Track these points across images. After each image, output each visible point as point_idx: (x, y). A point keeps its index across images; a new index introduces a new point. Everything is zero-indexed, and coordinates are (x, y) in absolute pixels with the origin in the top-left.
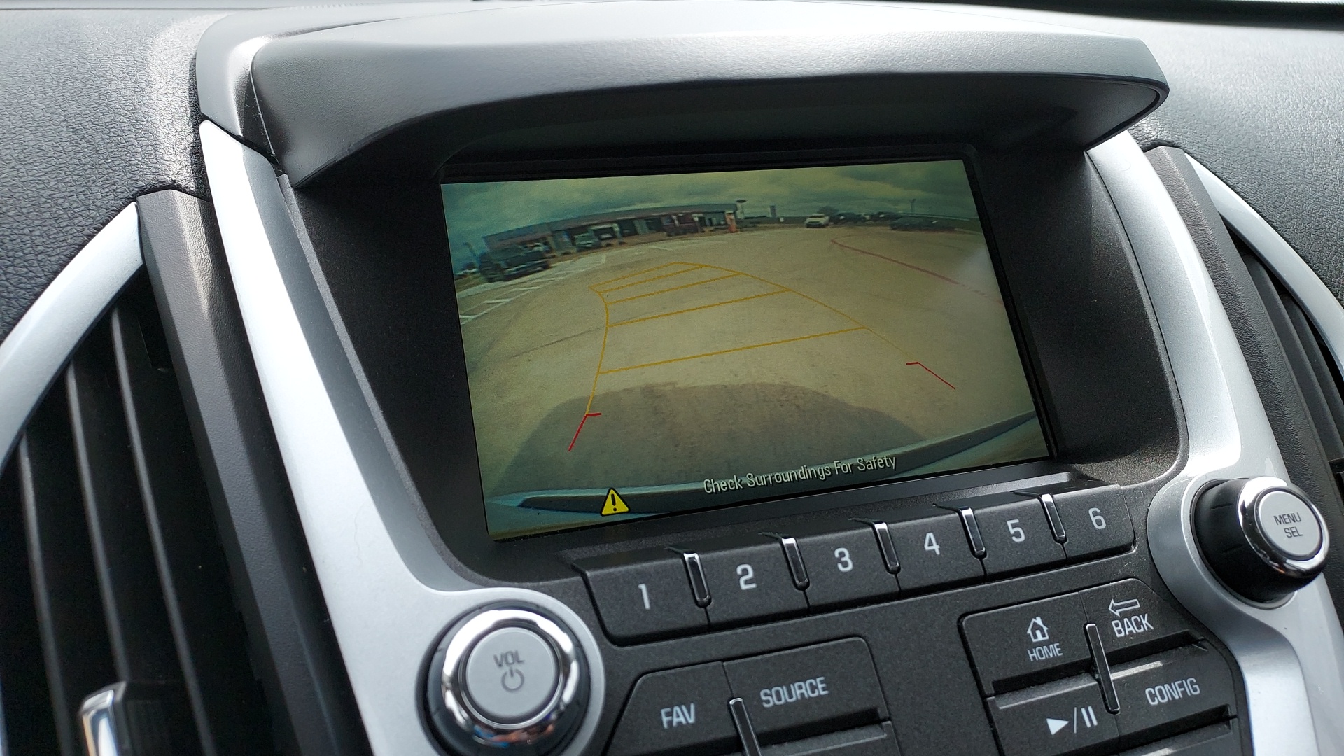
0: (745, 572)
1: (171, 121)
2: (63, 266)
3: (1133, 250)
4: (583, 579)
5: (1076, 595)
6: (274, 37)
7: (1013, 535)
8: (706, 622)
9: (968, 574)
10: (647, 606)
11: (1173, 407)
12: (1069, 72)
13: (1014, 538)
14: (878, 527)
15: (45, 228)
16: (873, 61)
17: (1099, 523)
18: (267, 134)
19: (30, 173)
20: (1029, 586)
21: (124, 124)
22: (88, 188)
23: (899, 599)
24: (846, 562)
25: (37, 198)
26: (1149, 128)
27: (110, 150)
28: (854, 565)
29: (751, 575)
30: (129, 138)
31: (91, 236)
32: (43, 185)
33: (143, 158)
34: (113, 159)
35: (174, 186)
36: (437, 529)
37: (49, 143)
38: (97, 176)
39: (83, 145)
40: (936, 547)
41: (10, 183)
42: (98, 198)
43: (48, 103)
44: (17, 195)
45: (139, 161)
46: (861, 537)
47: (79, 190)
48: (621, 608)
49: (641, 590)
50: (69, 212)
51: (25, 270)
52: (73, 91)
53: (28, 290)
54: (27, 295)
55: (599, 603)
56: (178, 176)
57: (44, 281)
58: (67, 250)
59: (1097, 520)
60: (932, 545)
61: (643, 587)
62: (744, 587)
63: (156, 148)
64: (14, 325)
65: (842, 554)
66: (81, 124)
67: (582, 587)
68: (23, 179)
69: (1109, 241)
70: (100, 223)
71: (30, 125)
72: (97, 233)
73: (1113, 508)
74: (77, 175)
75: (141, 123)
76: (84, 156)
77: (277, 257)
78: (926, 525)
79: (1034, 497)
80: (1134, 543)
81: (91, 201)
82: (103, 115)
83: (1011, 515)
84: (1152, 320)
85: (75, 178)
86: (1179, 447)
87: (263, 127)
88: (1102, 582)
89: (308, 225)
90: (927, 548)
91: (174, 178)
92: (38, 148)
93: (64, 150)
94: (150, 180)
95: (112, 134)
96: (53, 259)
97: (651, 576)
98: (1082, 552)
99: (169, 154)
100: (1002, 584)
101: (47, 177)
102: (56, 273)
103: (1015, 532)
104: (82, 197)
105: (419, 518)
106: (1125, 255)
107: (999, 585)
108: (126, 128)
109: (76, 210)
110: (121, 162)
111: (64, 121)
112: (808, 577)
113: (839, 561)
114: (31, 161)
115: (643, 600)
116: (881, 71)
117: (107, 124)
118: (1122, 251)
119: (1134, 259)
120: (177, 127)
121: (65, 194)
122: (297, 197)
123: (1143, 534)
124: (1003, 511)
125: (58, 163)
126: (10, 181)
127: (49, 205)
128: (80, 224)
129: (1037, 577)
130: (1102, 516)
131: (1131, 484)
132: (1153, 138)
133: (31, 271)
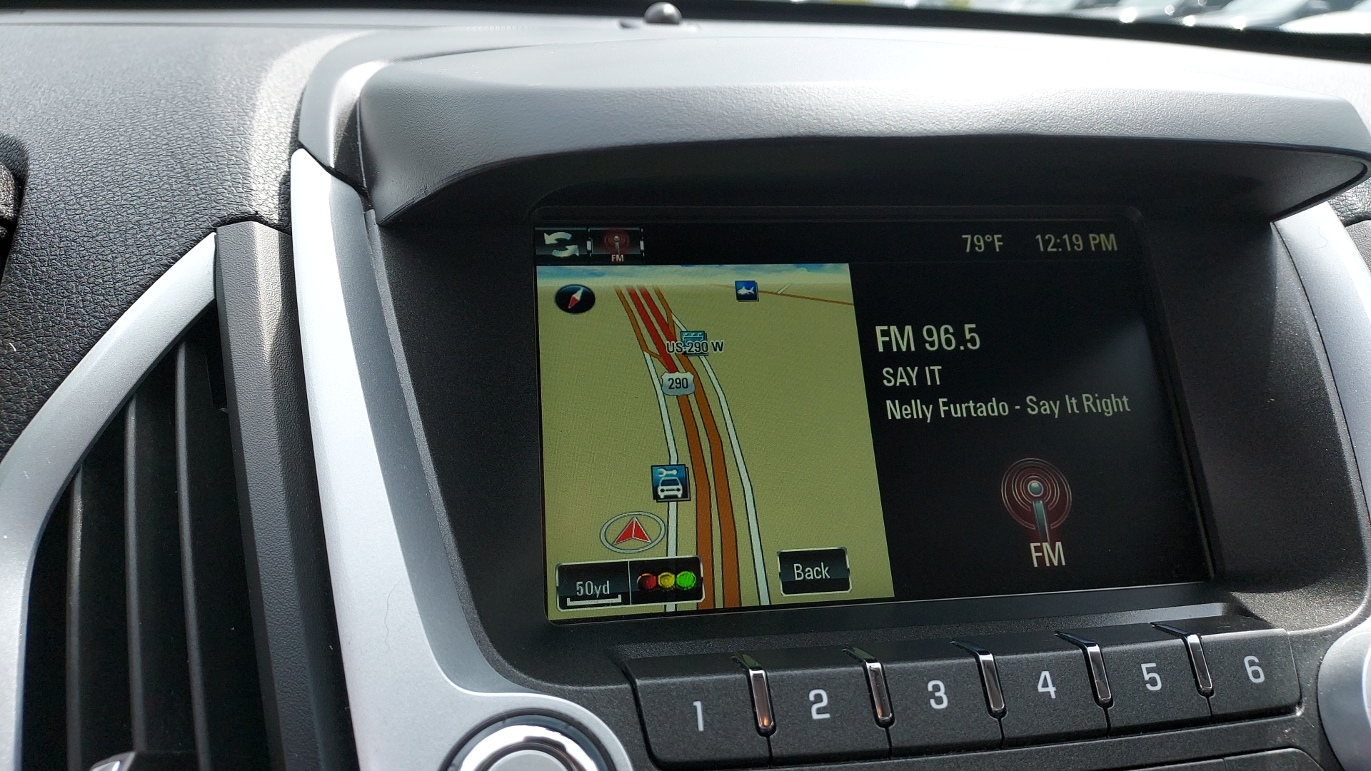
0: (819, 698)
1: (267, 147)
2: (137, 296)
3: (1323, 343)
4: (632, 687)
5: (1221, 763)
6: (390, 61)
7: (1147, 682)
8: (767, 754)
9: (1088, 725)
10: (701, 728)
11: (1361, 538)
12: (1250, 140)
13: (1149, 686)
14: (982, 658)
15: (127, 255)
16: (1007, 119)
17: (1256, 675)
18: (362, 165)
19: (125, 197)
20: (1161, 746)
21: (219, 150)
22: (173, 215)
23: (1001, 749)
24: (940, 697)
25: (125, 223)
26: (1354, 198)
27: (201, 177)
28: (949, 702)
29: (825, 703)
30: (221, 164)
31: (168, 267)
32: (133, 211)
33: (230, 187)
34: (202, 186)
35: (256, 218)
36: (479, 613)
37: (148, 167)
38: (184, 203)
39: (177, 170)
40: (1051, 689)
41: (105, 207)
42: (181, 226)
43: (156, 125)
44: (108, 219)
45: (225, 189)
46: (960, 668)
47: (164, 218)
48: (670, 727)
49: (695, 708)
50: (151, 240)
51: (101, 298)
52: (181, 113)
53: (101, 320)
54: (99, 325)
55: (646, 719)
56: (262, 207)
57: (117, 310)
58: (142, 279)
59: (1253, 670)
60: (1048, 686)
61: (698, 704)
62: (815, 716)
63: (246, 176)
64: (84, 355)
65: (937, 688)
66: (180, 148)
67: (630, 697)
68: (116, 203)
69: (1295, 330)
70: (178, 253)
71: (134, 147)
72: (174, 263)
73: (1275, 657)
74: (166, 201)
75: (236, 149)
76: (176, 181)
77: (347, 301)
78: (1042, 660)
79: (1177, 636)
80: (1299, 704)
81: (173, 229)
82: (203, 139)
83: (1147, 656)
84: (1341, 429)
85: (163, 204)
86: (1365, 589)
87: (359, 158)
88: (1254, 748)
89: (387, 266)
90: (1040, 689)
91: (257, 209)
92: (136, 172)
93: (159, 174)
94: (233, 211)
95: (206, 160)
96: (128, 288)
97: (709, 692)
98: (1230, 709)
99: (257, 183)
100: (1128, 741)
101: (139, 202)
102: (130, 303)
103: (1150, 678)
104: (166, 225)
105: (460, 599)
106: (1312, 348)
107: (1125, 741)
108: (220, 154)
109: (158, 237)
110: (208, 189)
111: (165, 144)
112: (892, 712)
113: (932, 695)
114: (127, 185)
115: (697, 720)
116: (1018, 132)
117: (204, 149)
118: (1309, 343)
119: (1324, 355)
120: (272, 155)
121: (151, 220)
122: (382, 235)
123: (1313, 695)
124: (1139, 651)
125: (151, 187)
126: (104, 204)
127: (134, 231)
128: (159, 253)
129: (1173, 735)
130: (1260, 666)
131: (1301, 628)
132: (1359, 210)
133: (106, 300)
